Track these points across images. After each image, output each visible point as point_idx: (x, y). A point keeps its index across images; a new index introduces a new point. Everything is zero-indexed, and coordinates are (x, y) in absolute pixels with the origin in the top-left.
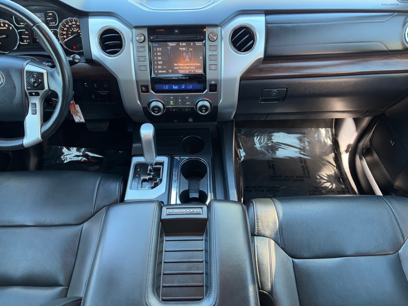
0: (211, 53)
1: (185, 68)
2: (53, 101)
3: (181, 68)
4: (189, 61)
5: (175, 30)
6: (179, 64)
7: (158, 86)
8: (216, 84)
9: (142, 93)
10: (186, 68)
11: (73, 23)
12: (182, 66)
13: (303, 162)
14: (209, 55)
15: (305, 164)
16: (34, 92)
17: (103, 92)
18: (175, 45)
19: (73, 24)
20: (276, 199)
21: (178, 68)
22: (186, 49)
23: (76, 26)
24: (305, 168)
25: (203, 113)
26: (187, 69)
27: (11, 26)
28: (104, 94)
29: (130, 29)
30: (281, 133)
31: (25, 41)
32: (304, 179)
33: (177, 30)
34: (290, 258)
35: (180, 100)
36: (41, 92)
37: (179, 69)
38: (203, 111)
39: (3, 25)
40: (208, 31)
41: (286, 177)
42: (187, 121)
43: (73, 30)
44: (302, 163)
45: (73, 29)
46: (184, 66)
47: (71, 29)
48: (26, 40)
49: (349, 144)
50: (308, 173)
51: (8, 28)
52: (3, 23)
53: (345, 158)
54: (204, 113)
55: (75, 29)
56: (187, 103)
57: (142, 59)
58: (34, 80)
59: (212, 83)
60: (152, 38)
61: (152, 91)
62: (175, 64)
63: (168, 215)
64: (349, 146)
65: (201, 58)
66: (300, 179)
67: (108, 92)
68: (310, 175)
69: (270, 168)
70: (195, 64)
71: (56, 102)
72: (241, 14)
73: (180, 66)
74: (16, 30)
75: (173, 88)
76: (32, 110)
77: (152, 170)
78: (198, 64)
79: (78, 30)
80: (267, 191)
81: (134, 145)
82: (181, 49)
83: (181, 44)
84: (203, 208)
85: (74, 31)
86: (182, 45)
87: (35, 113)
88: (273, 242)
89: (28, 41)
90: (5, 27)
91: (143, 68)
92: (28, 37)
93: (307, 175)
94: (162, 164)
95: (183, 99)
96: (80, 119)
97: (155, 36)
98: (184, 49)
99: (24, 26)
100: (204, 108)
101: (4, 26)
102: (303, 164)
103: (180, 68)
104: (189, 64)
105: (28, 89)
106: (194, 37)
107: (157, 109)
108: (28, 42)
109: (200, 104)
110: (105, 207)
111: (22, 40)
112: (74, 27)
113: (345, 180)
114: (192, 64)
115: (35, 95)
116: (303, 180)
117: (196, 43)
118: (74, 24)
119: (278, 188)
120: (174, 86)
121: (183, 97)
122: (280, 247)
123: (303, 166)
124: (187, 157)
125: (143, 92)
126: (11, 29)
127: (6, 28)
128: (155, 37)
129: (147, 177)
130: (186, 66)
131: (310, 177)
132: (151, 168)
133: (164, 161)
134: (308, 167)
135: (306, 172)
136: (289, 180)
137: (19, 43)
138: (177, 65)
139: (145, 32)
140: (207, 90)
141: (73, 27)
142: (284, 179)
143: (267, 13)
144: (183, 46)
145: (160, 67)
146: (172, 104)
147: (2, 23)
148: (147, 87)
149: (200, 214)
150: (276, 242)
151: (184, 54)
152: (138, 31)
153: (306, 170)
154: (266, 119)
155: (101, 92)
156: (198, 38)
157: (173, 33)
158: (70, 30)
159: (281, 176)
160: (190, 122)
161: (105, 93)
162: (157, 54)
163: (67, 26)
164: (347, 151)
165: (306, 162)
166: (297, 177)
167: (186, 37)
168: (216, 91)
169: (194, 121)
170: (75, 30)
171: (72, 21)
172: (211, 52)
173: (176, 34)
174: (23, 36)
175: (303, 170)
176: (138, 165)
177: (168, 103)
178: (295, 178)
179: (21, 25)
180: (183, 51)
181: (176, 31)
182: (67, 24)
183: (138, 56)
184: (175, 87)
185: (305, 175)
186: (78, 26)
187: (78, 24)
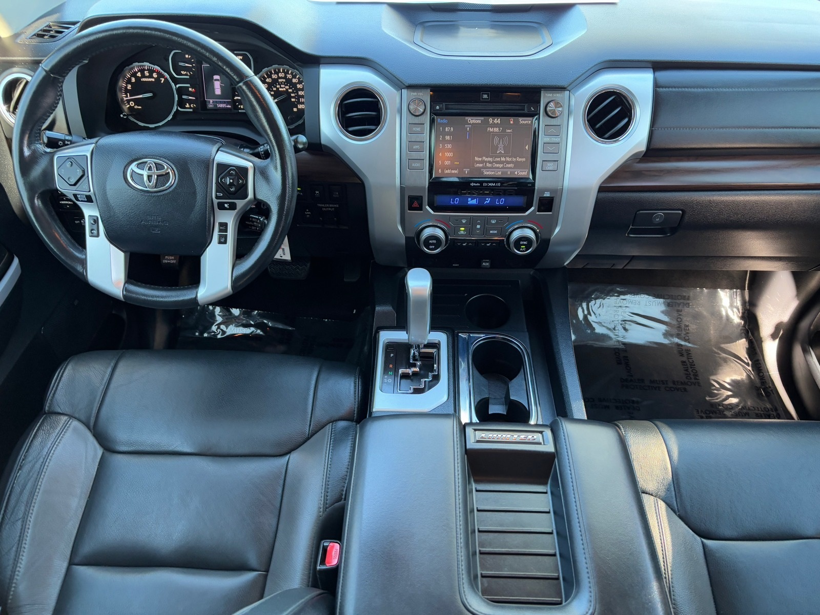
0: (547, 139)
1: (495, 165)
2: (253, 220)
3: (488, 165)
4: (503, 152)
5: (482, 94)
6: (485, 158)
7: (440, 199)
8: (553, 197)
9: (409, 211)
10: (498, 165)
11: (280, 75)
12: (490, 162)
13: (685, 354)
14: (544, 143)
15: (688, 358)
16: (226, 203)
17: (328, 205)
18: (480, 122)
19: (279, 78)
20: (662, 422)
21: (481, 165)
22: (499, 130)
23: (284, 80)
24: (689, 366)
25: (521, 251)
26: (498, 168)
27: (163, 76)
28: (330, 209)
29: (398, 90)
30: (643, 296)
31: (188, 106)
32: (687, 387)
33: (486, 94)
34: (698, 538)
35: (478, 226)
36: (240, 203)
37: (483, 167)
38: (522, 248)
39: (148, 74)
40: (545, 97)
41: (652, 382)
42: (479, 265)
43: (278, 89)
44: (682, 355)
45: (278, 86)
46: (493, 162)
47: (276, 87)
48: (190, 105)
49: (779, 321)
50: (696, 375)
51: (158, 80)
52: (148, 70)
53: (771, 350)
54: (524, 251)
55: (282, 86)
56: (491, 232)
57: (417, 147)
58: (231, 181)
59: (545, 195)
60: (438, 107)
61: (427, 207)
62: (477, 159)
63: (478, 441)
64: (778, 327)
65: (527, 147)
66: (680, 387)
67: (337, 206)
68: (698, 381)
69: (619, 363)
70: (514, 159)
71: (258, 221)
72: (608, 67)
73: (486, 162)
74: (173, 84)
75: (469, 203)
76: (220, 236)
77: (417, 357)
78: (520, 160)
79: (287, 87)
80: (617, 408)
81: (378, 308)
82: (491, 130)
83: (491, 120)
84: (544, 433)
85: (280, 89)
86: (493, 122)
87: (223, 240)
88: (662, 505)
89: (193, 106)
90: (153, 78)
91: (417, 165)
92: (194, 98)
93: (693, 380)
94: (436, 346)
95: (486, 222)
96: (282, 255)
97: (444, 104)
98: (496, 130)
99: (188, 77)
100: (525, 243)
101: (151, 76)
102: (684, 359)
103: (486, 165)
104: (503, 159)
105: (217, 197)
106: (517, 107)
107: (435, 241)
108: (194, 108)
109: (516, 234)
110: (331, 423)
111: (181, 103)
112: (281, 82)
113: (771, 392)
114: (508, 159)
115: (228, 207)
116: (685, 390)
117: (520, 119)
118: (282, 78)
119: (637, 402)
120: (469, 199)
121: (486, 221)
122: (676, 514)
123: (685, 362)
124: (482, 335)
125: (411, 208)
126: (162, 82)
127: (153, 80)
128: (444, 107)
129: (410, 371)
130: (497, 162)
131: (699, 384)
132: (417, 354)
133: (439, 342)
134: (694, 365)
135: (692, 373)
136: (659, 388)
137: (177, 109)
138: (480, 159)
139: (426, 96)
140: (533, 208)
141: (278, 82)
142: (649, 386)
143: (657, 66)
144: (494, 125)
145: (447, 163)
146: (462, 232)
147: (146, 70)
148: (419, 199)
149: (540, 444)
150: (669, 505)
151: (496, 139)
152: (414, 94)
153: (690, 370)
154: (625, 268)
155: (323, 206)
156: (526, 111)
157: (478, 100)
158: (272, 88)
159: (643, 381)
160: (485, 268)
161: (332, 208)
162: (444, 138)
163: (268, 80)
164: (774, 336)
165: (690, 355)
166: (674, 382)
167: (503, 109)
168: (550, 211)
169: (492, 266)
170: (283, 88)
171: (279, 71)
172: (549, 137)
173: (485, 101)
174: (184, 97)
175: (685, 370)
176: (391, 347)
177: (456, 230)
178: (671, 385)
179: (182, 75)
180: (494, 134)
181: (485, 96)
182: (269, 76)
183: (410, 140)
184: (472, 202)
185: (690, 380)
186: (288, 82)
187: (289, 76)
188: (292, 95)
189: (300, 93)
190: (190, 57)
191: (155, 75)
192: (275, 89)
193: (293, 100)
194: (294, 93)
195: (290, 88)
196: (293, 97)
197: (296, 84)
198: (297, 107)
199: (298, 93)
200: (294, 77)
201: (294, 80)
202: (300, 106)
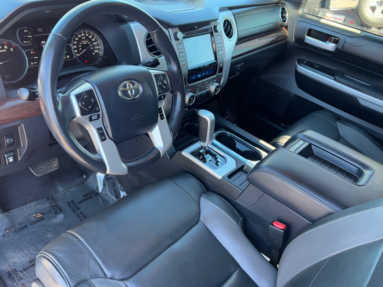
5: (195, 26)
6: (201, 55)
7: (191, 78)
8: (223, 65)
14: (217, 44)
16: (162, 96)
18: (195, 39)
27: (12, 47)
35: (203, 87)
36: (167, 94)
38: (217, 91)
39: (1, 48)
40: (212, 25)
43: (82, 43)
47: (81, 42)
48: (33, 63)
51: (8, 50)
56: (206, 88)
57: (182, 55)
59: (220, 66)
61: (187, 83)
63: (295, 151)
74: (23, 51)
76: (161, 116)
79: (87, 41)
83: (199, 37)
85: (84, 43)
87: (162, 118)
89: (36, 63)
90: (5, 49)
98: (201, 42)
101: (3, 48)
105: (159, 94)
107: (193, 98)
112: (84, 39)
115: (163, 98)
118: (83, 36)
121: (205, 83)
126: (12, 51)
127: (5, 51)
140: (217, 73)
141: (82, 39)
146: (198, 91)
151: (202, 46)
152: (175, 30)
156: (209, 31)
158: (80, 43)
163: (76, 39)
168: (221, 72)
170: (85, 42)
171: (81, 33)
172: (218, 41)
173: (197, 29)
174: (32, 58)
180: (201, 44)
182: (77, 37)
183: (179, 52)
184: (199, 76)
186: (87, 38)
187: (87, 35)
188: (91, 45)
189: (95, 43)
190: (27, 31)
191: (6, 47)
192: (81, 44)
193: (91, 48)
194: (91, 44)
195: (89, 42)
196: (91, 47)
197: (91, 39)
198: (94, 52)
199: (93, 44)
200: (89, 35)
201: (90, 37)
202: (96, 51)
